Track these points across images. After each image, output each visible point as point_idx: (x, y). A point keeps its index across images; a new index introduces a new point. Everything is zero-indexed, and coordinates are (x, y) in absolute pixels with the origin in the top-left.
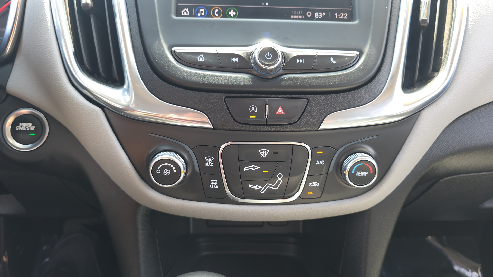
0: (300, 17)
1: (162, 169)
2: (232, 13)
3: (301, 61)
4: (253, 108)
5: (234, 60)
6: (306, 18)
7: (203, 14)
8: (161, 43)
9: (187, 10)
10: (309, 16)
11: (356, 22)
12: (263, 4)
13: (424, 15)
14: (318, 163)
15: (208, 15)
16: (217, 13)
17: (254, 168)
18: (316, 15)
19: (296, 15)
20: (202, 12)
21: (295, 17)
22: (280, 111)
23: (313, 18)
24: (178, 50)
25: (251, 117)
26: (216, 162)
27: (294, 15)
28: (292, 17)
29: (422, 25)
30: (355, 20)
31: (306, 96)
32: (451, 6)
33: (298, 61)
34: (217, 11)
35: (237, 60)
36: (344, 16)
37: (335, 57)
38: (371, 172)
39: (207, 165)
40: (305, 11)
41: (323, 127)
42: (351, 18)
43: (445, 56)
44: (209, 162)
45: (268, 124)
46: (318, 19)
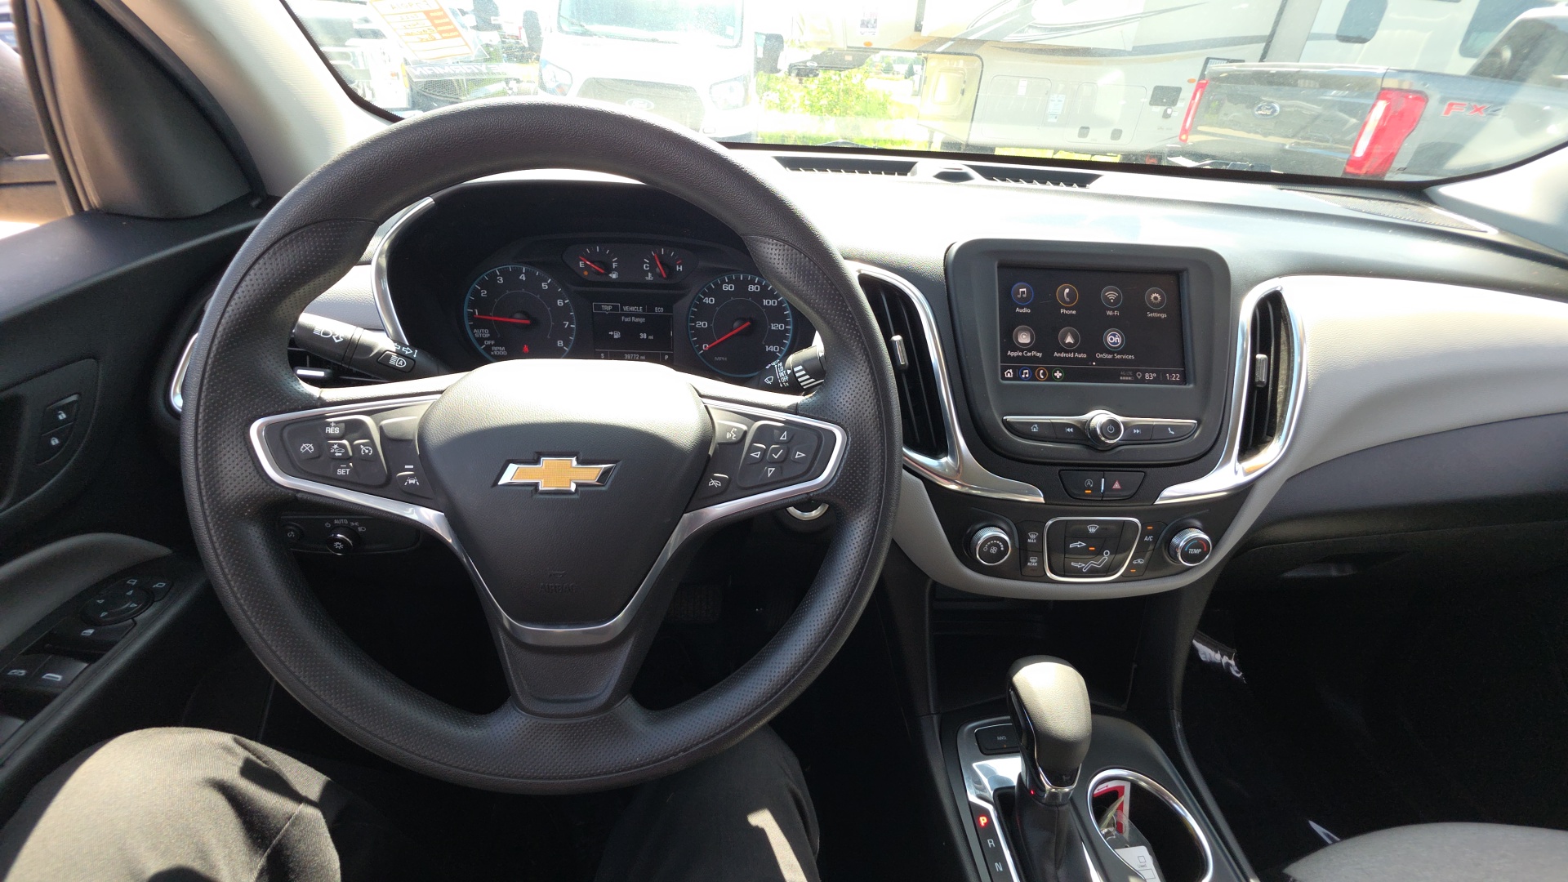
0: (1130, 378)
1: (989, 547)
2: (1058, 375)
3: (1138, 431)
4: (1089, 483)
5: (1068, 430)
6: (1136, 381)
7: (1027, 376)
8: (992, 412)
9: (1011, 371)
10: (1139, 377)
11: (1191, 386)
12: (1090, 363)
13: (1262, 377)
14: (1146, 539)
15: (1033, 378)
16: (1043, 374)
17: (1080, 544)
18: (1147, 375)
19: (1125, 376)
20: (1026, 373)
21: (1124, 378)
22: (1117, 486)
23: (1143, 381)
24: (1009, 418)
25: (1087, 491)
26: (1040, 539)
27: (1123, 376)
28: (1121, 378)
29: (1258, 386)
30: (1190, 383)
31: (1145, 470)
32: (1286, 361)
33: (1135, 431)
34: (1042, 371)
35: (1072, 430)
36: (1176, 377)
37: (1173, 427)
38: (1205, 549)
39: (1029, 541)
40: (1135, 372)
41: (1157, 503)
42: (1184, 380)
43: (1280, 421)
44: (1032, 538)
45: (1104, 499)
46: (1150, 382)
